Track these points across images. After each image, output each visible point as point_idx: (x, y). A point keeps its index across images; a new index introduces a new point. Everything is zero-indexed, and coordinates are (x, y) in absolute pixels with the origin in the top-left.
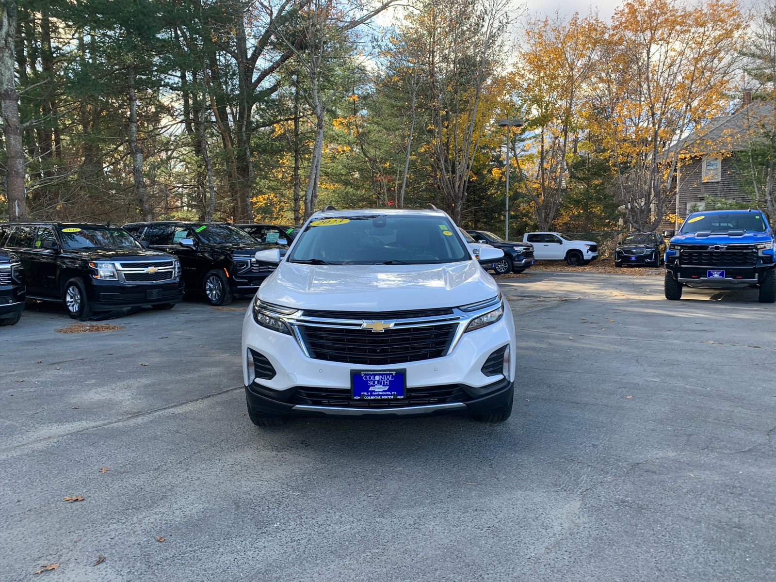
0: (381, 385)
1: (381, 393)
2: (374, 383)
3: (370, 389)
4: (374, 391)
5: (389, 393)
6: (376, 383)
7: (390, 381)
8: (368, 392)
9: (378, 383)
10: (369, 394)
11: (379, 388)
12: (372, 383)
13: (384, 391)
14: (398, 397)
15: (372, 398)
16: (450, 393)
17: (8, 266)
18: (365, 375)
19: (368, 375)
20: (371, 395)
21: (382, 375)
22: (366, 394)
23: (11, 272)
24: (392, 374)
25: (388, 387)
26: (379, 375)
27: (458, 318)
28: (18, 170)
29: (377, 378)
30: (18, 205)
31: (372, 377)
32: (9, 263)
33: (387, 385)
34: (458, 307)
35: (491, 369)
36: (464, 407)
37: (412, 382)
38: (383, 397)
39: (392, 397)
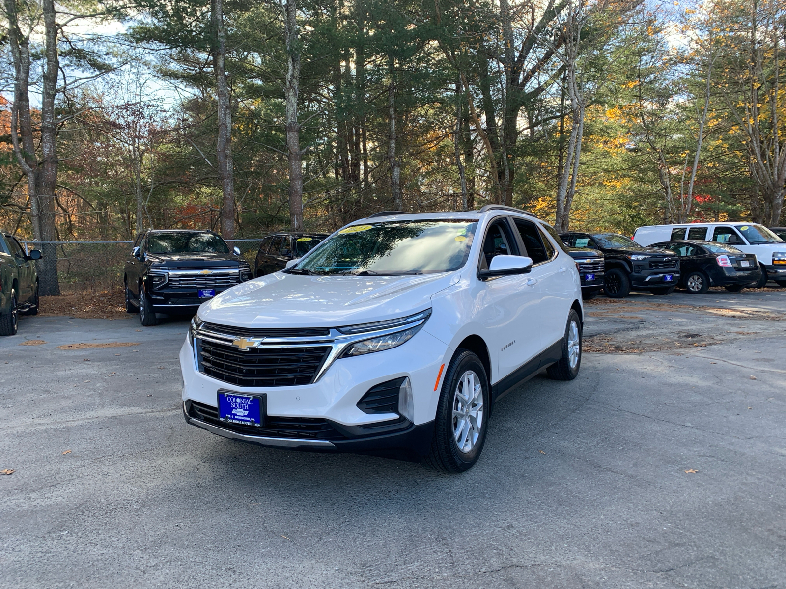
0: (241, 408)
1: (242, 418)
2: (236, 405)
3: (233, 412)
4: (236, 415)
5: (249, 419)
6: (238, 406)
7: (249, 405)
8: (232, 414)
9: (239, 406)
10: (233, 417)
11: (240, 412)
12: (234, 406)
13: (244, 416)
14: (256, 425)
15: (234, 421)
16: (319, 428)
17: (237, 271)
18: (228, 396)
19: (231, 396)
20: (234, 419)
21: (242, 398)
22: (229, 416)
23: (239, 275)
24: (249, 398)
25: (247, 412)
26: (239, 397)
27: (332, 341)
28: (297, 189)
29: (238, 400)
30: (297, 219)
31: (234, 400)
32: (238, 268)
33: (246, 410)
34: (337, 328)
35: (376, 405)
36: (332, 446)
37: (273, 410)
38: (243, 423)
39: (250, 424)
